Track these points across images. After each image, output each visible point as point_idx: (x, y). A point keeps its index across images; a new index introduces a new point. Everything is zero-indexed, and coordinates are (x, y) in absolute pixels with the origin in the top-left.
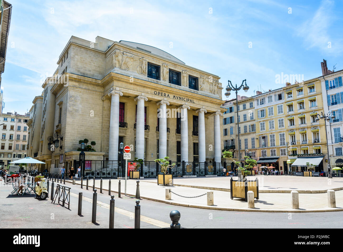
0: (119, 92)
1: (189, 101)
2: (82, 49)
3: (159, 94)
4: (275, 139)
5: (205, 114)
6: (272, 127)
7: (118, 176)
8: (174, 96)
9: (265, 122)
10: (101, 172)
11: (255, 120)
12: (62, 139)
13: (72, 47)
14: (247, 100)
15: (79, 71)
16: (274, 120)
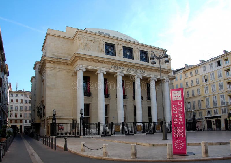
0: (82, 69)
1: (141, 72)
2: (56, 38)
3: (115, 67)
4: (217, 101)
5: (156, 82)
6: (214, 90)
7: (80, 135)
8: (128, 69)
9: (208, 86)
10: (68, 132)
11: (200, 85)
12: (44, 107)
13: (48, 37)
14: (193, 68)
15: (53, 55)
16: (215, 84)
